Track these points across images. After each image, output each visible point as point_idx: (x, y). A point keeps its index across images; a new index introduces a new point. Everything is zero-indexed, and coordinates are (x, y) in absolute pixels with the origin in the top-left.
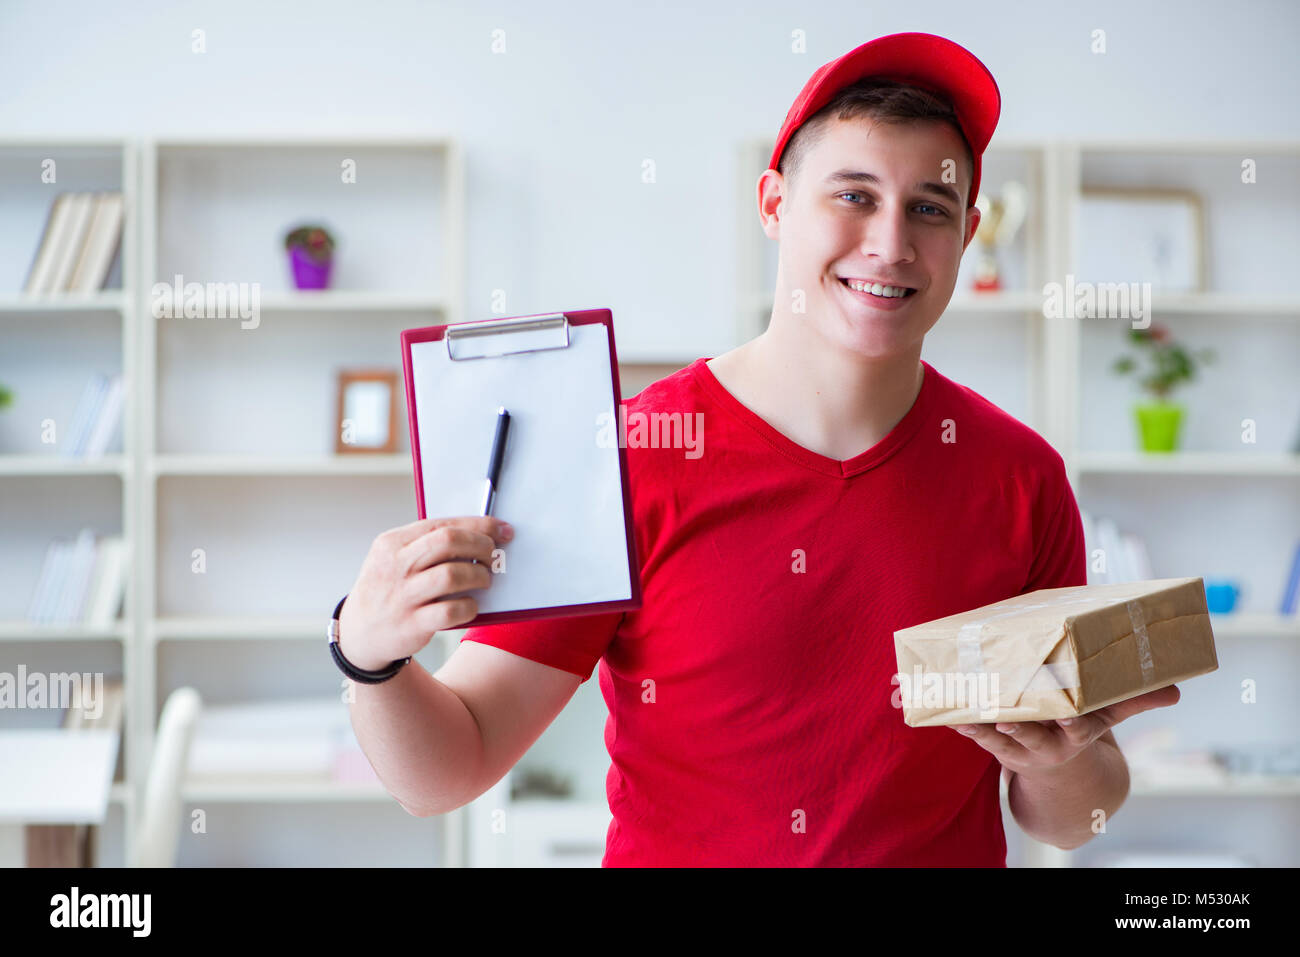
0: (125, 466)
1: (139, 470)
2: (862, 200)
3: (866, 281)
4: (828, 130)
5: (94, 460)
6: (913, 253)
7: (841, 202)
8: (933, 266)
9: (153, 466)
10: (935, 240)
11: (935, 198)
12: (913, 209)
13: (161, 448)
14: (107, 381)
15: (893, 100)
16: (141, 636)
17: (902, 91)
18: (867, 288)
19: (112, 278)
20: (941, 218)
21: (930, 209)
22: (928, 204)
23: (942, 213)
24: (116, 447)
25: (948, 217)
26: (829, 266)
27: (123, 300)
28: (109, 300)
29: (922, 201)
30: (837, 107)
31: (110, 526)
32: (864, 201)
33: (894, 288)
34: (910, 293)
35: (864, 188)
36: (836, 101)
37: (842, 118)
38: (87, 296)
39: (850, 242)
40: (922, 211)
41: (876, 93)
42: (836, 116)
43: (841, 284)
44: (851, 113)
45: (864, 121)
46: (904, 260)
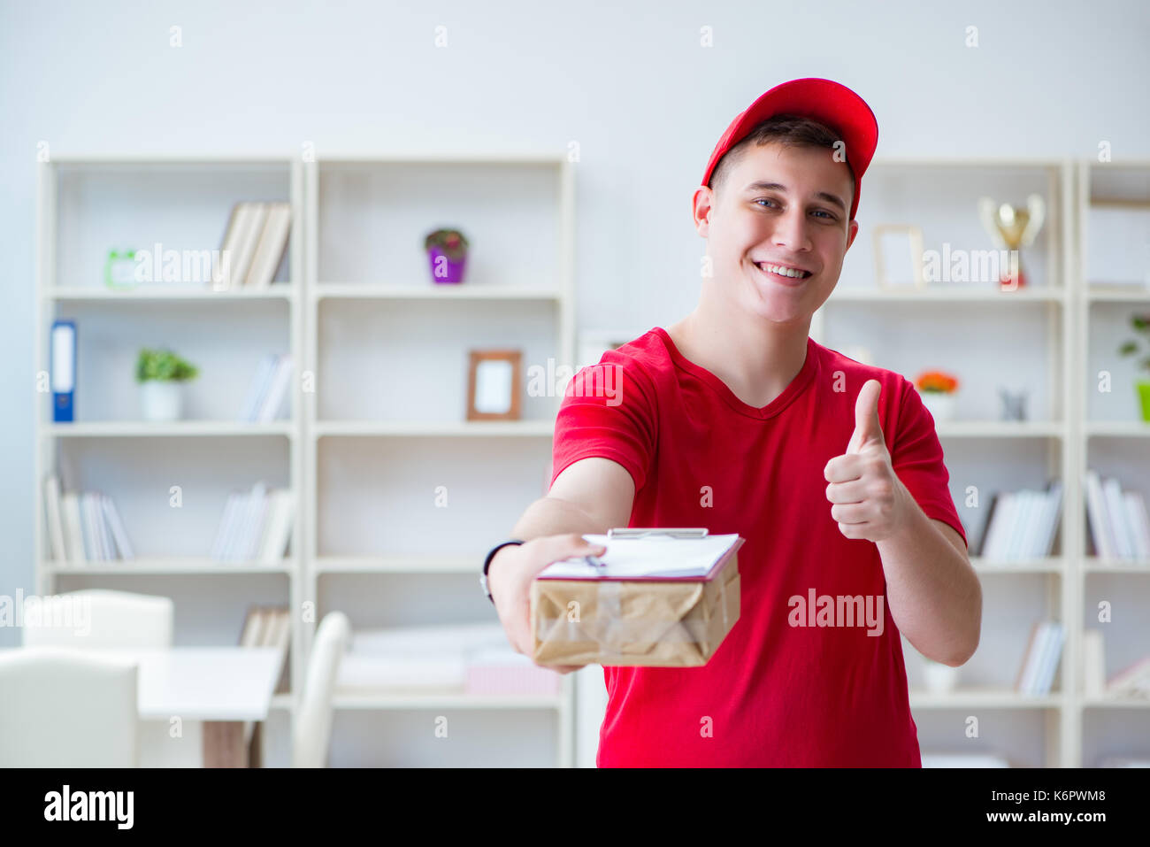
0: (292, 429)
1: (304, 434)
2: (773, 205)
3: (775, 264)
4: (748, 153)
5: (266, 425)
6: (810, 244)
7: (756, 206)
8: (825, 255)
9: (316, 429)
10: (827, 235)
11: (827, 205)
12: (811, 213)
13: (321, 416)
14: (276, 359)
15: (798, 130)
16: (305, 570)
17: (805, 123)
18: (775, 270)
19: (281, 272)
20: (832, 220)
21: (823, 214)
22: (822, 210)
23: (832, 217)
24: (285, 414)
25: (836, 220)
26: (747, 251)
27: (291, 291)
28: (279, 290)
29: (819, 208)
30: (755, 136)
31: (279, 479)
32: (774, 206)
33: (795, 270)
34: (807, 275)
35: (775, 195)
36: (754, 132)
37: (759, 144)
38: (260, 288)
39: (764, 234)
40: (817, 215)
41: (786, 124)
42: (754, 143)
43: (755, 267)
44: (765, 140)
45: (776, 145)
46: (804, 249)
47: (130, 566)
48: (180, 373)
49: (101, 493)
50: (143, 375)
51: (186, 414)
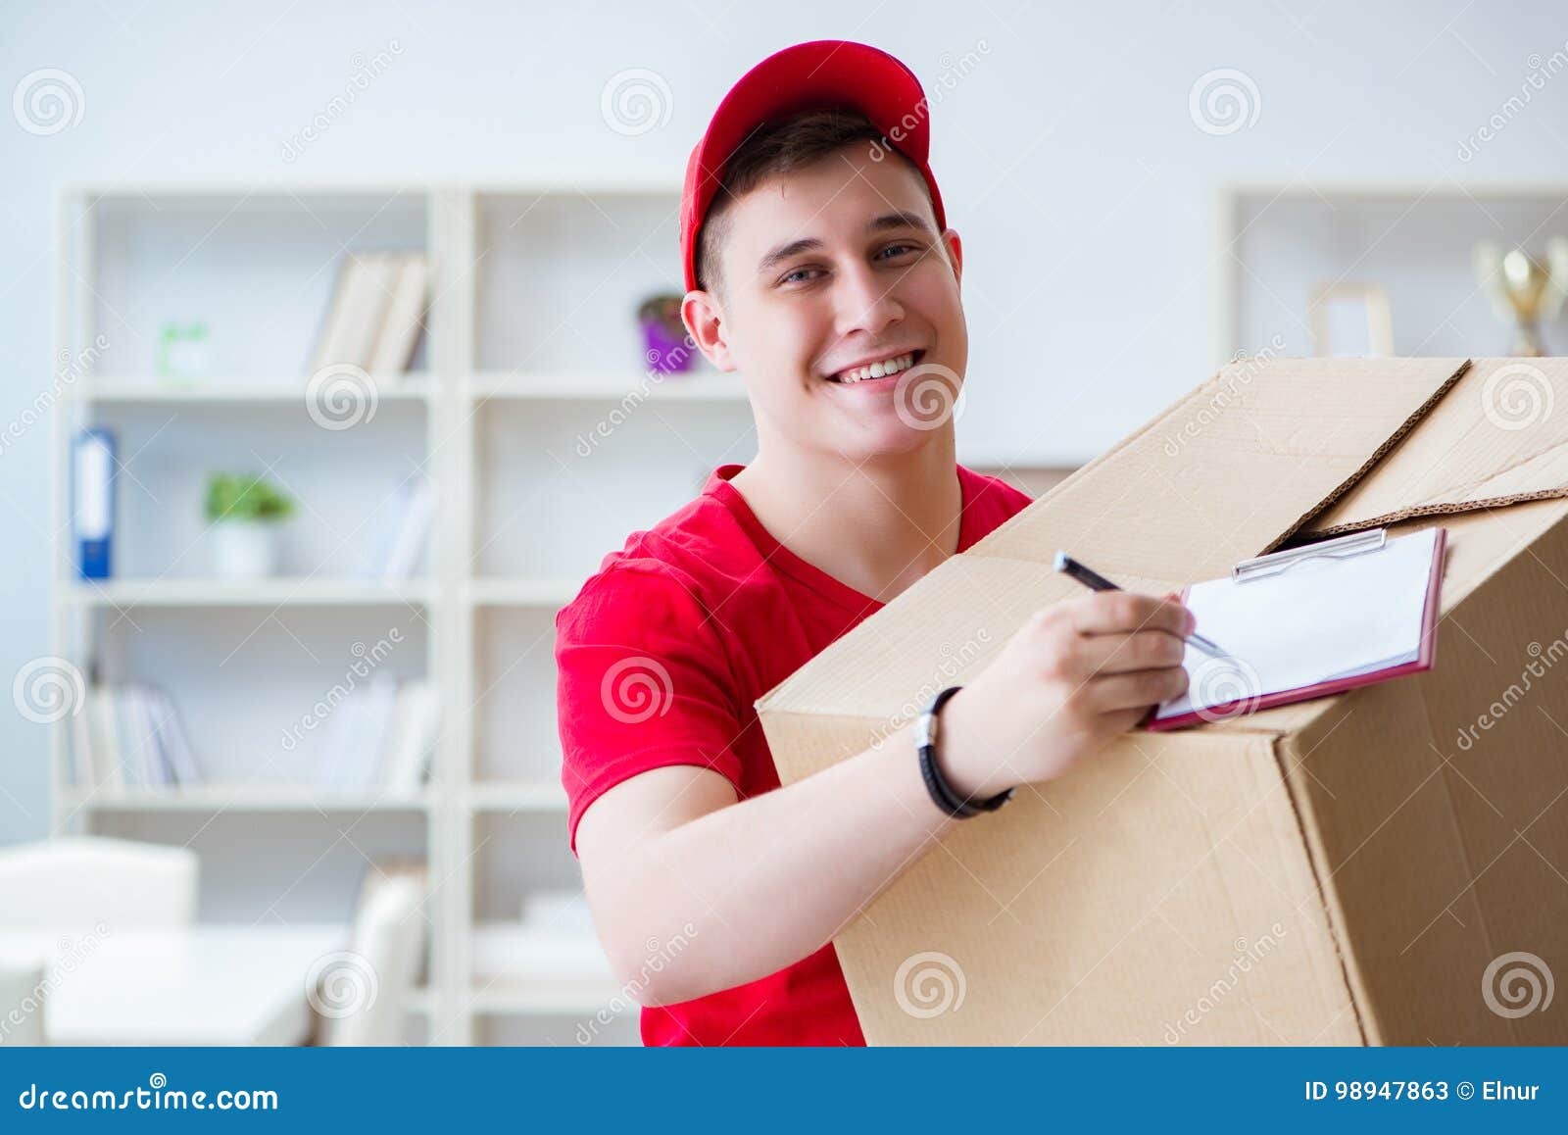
0: (431, 592)
2: (812, 274)
3: (858, 366)
5: (394, 586)
9: (471, 592)
14: (410, 484)
16: (451, 805)
19: (415, 359)
23: (912, 248)
24: (418, 569)
28: (413, 386)
31: (412, 667)
32: (816, 274)
38: (385, 381)
43: (832, 384)
47: (194, 796)
48: (268, 508)
49: (152, 687)
50: (214, 509)
51: (283, 566)
